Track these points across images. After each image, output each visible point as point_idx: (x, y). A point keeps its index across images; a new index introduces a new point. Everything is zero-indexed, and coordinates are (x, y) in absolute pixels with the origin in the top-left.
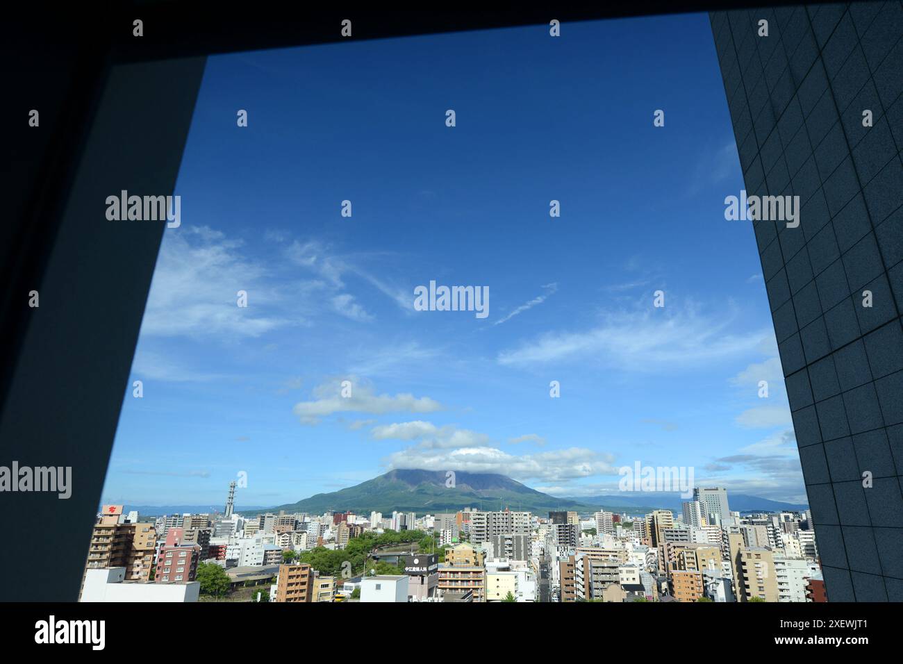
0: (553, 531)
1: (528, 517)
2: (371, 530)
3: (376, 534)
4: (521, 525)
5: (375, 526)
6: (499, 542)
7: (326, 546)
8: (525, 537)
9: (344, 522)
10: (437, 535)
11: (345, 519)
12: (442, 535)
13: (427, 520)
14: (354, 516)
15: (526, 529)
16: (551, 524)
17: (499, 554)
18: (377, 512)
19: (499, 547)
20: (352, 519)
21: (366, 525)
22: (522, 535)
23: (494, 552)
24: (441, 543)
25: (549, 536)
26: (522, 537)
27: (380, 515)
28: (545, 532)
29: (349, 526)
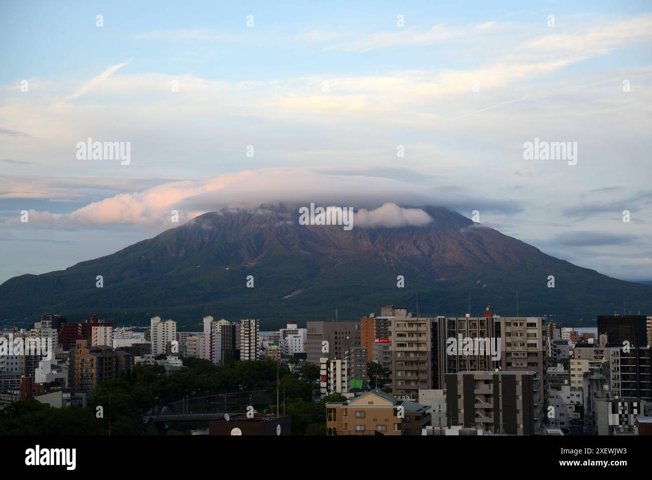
0: (607, 365)
1: (537, 331)
2: (152, 361)
3: (162, 369)
4: (519, 348)
5: (160, 351)
6: (460, 390)
7: (42, 399)
8: (527, 380)
9: (83, 342)
10: (313, 372)
11: (87, 334)
12: (323, 373)
13: (290, 337)
14: (109, 329)
15: (533, 359)
16: (602, 347)
17: (461, 418)
18: (164, 319)
19: (461, 402)
20: (101, 336)
21: (137, 349)
22: (519, 374)
23: (448, 414)
24: (323, 391)
25: (596, 376)
26: (519, 379)
27: (171, 324)
28: (585, 367)
29: (97, 350)
